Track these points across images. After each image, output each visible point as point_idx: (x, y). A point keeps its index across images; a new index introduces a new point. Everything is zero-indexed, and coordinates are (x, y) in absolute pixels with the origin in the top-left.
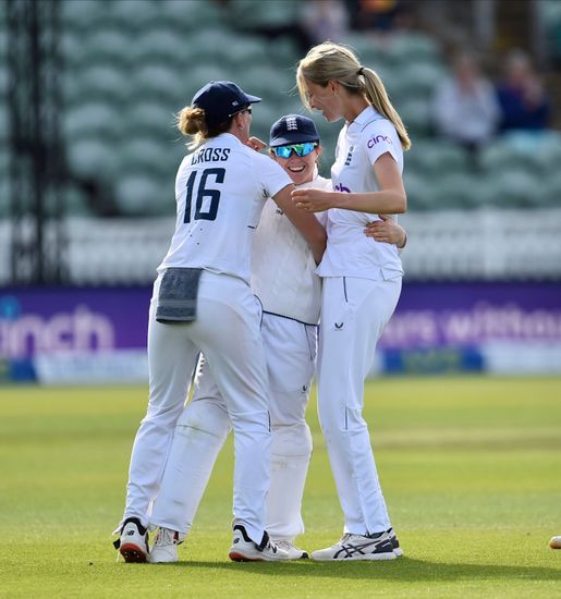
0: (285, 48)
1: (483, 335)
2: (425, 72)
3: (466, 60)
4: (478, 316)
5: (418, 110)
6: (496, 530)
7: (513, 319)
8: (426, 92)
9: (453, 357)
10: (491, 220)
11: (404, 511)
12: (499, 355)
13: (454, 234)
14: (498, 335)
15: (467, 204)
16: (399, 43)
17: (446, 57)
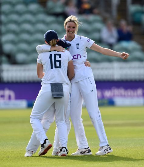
0: (61, 19)
1: (114, 96)
2: (98, 25)
3: (110, 22)
4: (113, 90)
5: (96, 35)
6: (117, 148)
7: (122, 91)
8: (99, 31)
9: (106, 102)
10: (116, 65)
11: (93, 143)
12: (118, 101)
13: (106, 68)
14: (118, 96)
15: (109, 60)
16: (91, 18)
17: (104, 21)
